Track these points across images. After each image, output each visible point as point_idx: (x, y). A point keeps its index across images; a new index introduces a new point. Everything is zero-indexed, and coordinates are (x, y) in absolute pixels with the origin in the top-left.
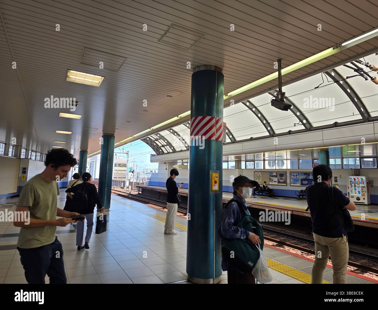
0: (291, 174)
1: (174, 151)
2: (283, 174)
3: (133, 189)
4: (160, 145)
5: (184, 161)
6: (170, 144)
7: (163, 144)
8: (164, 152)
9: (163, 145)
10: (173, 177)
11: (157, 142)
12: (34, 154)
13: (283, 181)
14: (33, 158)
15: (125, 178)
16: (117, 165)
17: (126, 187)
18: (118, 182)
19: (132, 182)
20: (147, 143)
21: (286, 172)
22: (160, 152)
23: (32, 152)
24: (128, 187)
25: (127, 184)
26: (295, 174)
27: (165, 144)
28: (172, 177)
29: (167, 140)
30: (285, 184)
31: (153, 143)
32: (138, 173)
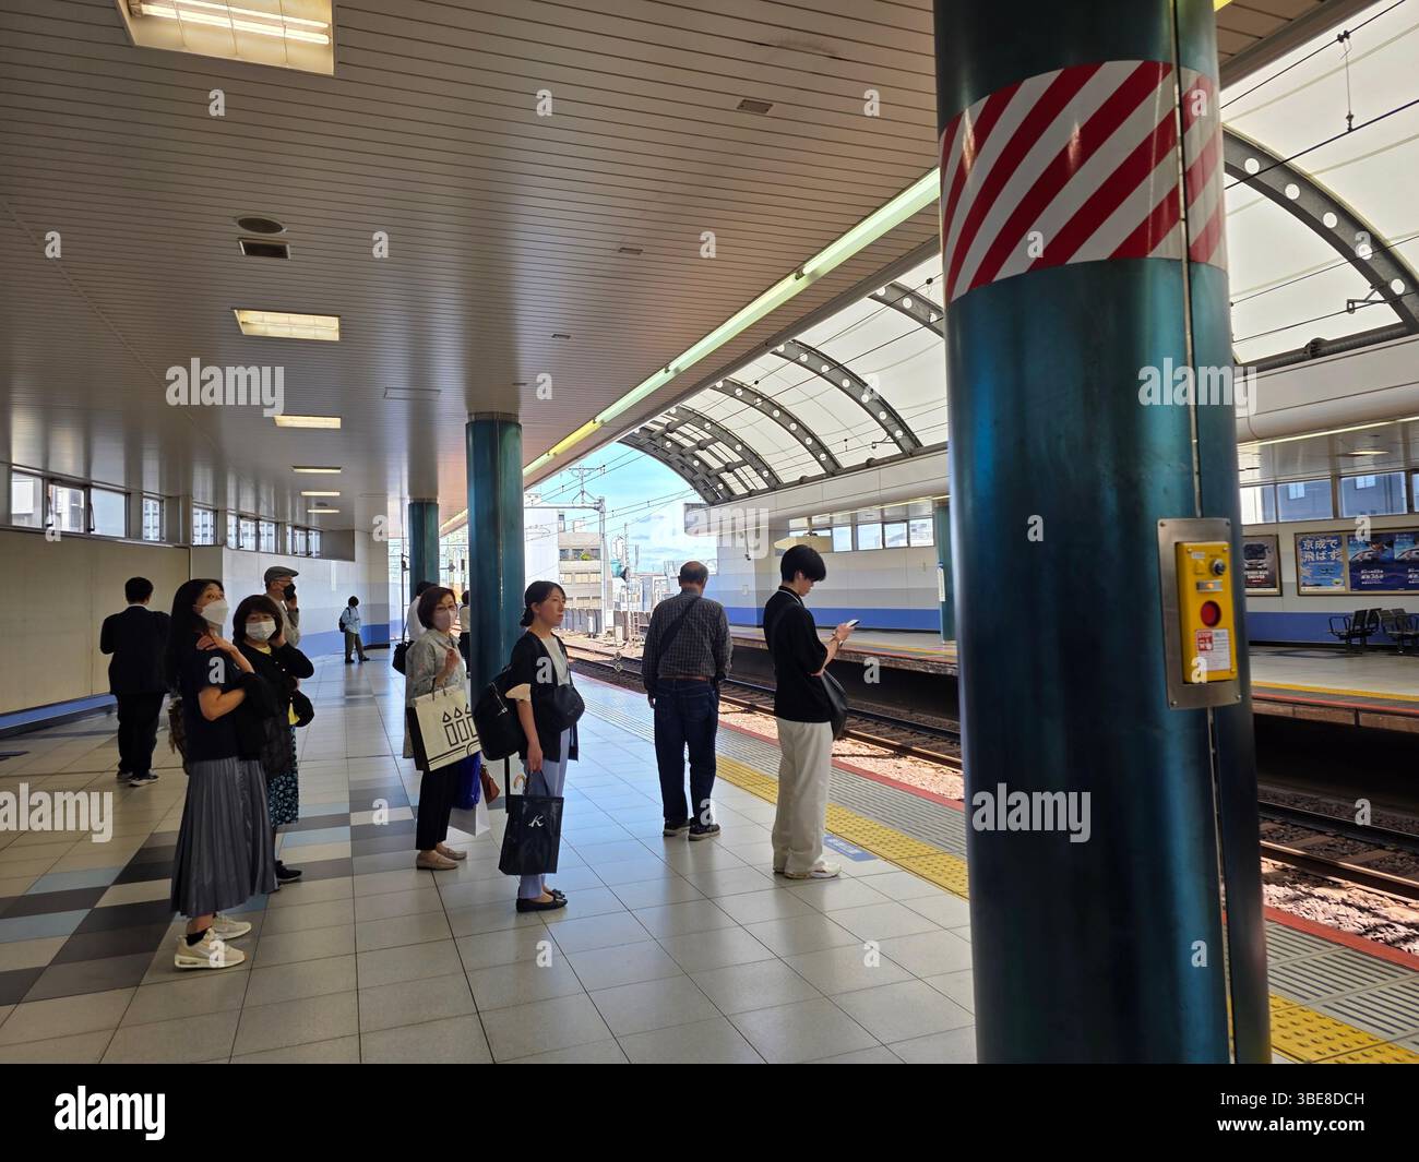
0: (1299, 545)
1: (775, 485)
2: (1260, 546)
3: (631, 637)
4: (716, 465)
5: (816, 520)
6: (756, 456)
7: (727, 460)
8: (732, 493)
9: (727, 465)
10: (795, 587)
11: (703, 454)
12: (248, 527)
13: (1262, 575)
14: (249, 543)
15: (599, 598)
16: (570, 553)
17: (604, 632)
18: (576, 614)
19: (625, 613)
20: (668, 462)
21: (1277, 536)
22: (719, 491)
23: (242, 522)
24: (611, 630)
25: (608, 620)
26: (1321, 544)
27: (738, 459)
28: (790, 586)
29: (741, 443)
30: (1274, 590)
31: (689, 459)
32: (647, 579)
